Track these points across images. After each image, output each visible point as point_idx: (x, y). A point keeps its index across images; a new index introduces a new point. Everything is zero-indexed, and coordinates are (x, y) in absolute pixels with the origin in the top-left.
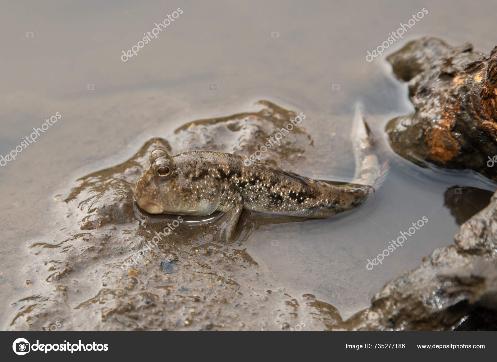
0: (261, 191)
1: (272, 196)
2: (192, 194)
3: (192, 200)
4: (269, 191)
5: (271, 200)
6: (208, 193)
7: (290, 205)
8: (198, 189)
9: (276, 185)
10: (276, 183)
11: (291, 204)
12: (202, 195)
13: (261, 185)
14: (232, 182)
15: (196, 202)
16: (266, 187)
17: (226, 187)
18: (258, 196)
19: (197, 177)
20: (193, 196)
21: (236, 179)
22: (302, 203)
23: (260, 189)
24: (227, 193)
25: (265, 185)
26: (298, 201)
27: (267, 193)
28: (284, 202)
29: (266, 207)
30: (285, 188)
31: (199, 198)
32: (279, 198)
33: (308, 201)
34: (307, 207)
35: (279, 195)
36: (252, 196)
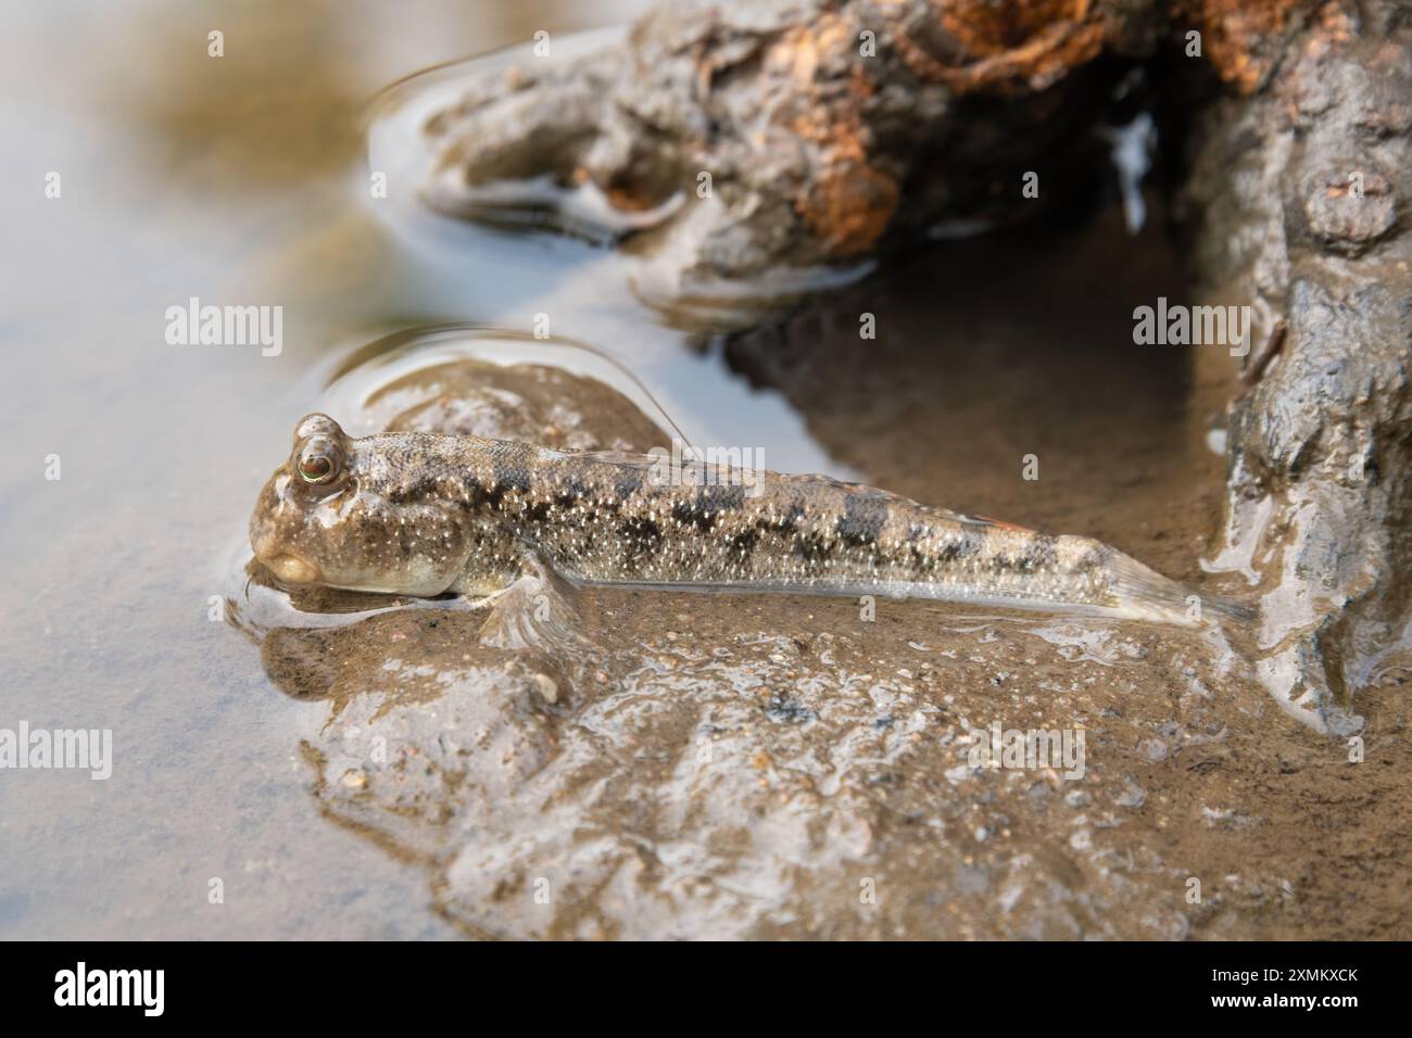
0: (596, 521)
1: (627, 528)
2: (387, 536)
3: (388, 552)
4: (616, 516)
5: (629, 542)
6: (429, 541)
7: (683, 544)
8: (403, 526)
9: (632, 494)
10: (632, 490)
11: (684, 540)
12: (413, 544)
13: (591, 504)
14: (508, 509)
15: (398, 559)
16: (606, 506)
17: (485, 528)
18: (589, 539)
19: (405, 495)
20: (389, 542)
21: (516, 500)
22: (712, 529)
23: (591, 516)
24: (491, 545)
25: (601, 502)
26: (699, 524)
27: (613, 524)
28: (664, 538)
29: (622, 565)
30: (658, 498)
31: (406, 552)
32: (650, 528)
33: (726, 517)
34: (727, 537)
35: (648, 520)
36: (574, 540)
